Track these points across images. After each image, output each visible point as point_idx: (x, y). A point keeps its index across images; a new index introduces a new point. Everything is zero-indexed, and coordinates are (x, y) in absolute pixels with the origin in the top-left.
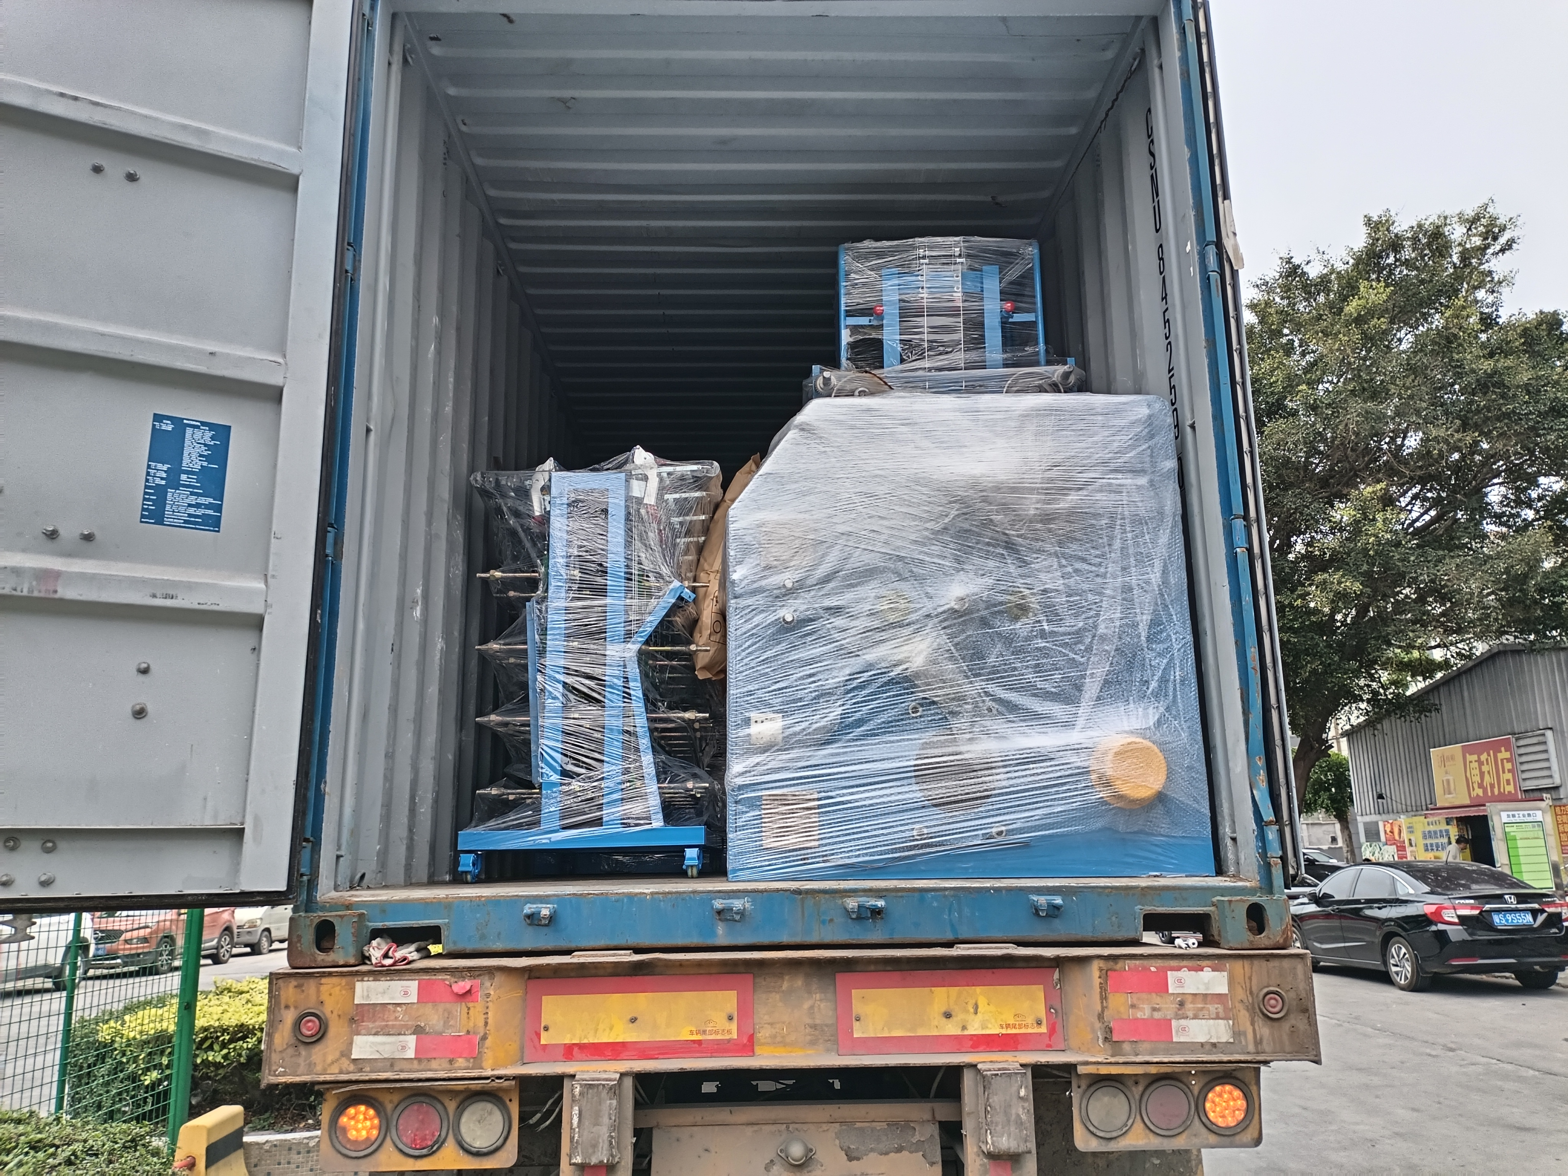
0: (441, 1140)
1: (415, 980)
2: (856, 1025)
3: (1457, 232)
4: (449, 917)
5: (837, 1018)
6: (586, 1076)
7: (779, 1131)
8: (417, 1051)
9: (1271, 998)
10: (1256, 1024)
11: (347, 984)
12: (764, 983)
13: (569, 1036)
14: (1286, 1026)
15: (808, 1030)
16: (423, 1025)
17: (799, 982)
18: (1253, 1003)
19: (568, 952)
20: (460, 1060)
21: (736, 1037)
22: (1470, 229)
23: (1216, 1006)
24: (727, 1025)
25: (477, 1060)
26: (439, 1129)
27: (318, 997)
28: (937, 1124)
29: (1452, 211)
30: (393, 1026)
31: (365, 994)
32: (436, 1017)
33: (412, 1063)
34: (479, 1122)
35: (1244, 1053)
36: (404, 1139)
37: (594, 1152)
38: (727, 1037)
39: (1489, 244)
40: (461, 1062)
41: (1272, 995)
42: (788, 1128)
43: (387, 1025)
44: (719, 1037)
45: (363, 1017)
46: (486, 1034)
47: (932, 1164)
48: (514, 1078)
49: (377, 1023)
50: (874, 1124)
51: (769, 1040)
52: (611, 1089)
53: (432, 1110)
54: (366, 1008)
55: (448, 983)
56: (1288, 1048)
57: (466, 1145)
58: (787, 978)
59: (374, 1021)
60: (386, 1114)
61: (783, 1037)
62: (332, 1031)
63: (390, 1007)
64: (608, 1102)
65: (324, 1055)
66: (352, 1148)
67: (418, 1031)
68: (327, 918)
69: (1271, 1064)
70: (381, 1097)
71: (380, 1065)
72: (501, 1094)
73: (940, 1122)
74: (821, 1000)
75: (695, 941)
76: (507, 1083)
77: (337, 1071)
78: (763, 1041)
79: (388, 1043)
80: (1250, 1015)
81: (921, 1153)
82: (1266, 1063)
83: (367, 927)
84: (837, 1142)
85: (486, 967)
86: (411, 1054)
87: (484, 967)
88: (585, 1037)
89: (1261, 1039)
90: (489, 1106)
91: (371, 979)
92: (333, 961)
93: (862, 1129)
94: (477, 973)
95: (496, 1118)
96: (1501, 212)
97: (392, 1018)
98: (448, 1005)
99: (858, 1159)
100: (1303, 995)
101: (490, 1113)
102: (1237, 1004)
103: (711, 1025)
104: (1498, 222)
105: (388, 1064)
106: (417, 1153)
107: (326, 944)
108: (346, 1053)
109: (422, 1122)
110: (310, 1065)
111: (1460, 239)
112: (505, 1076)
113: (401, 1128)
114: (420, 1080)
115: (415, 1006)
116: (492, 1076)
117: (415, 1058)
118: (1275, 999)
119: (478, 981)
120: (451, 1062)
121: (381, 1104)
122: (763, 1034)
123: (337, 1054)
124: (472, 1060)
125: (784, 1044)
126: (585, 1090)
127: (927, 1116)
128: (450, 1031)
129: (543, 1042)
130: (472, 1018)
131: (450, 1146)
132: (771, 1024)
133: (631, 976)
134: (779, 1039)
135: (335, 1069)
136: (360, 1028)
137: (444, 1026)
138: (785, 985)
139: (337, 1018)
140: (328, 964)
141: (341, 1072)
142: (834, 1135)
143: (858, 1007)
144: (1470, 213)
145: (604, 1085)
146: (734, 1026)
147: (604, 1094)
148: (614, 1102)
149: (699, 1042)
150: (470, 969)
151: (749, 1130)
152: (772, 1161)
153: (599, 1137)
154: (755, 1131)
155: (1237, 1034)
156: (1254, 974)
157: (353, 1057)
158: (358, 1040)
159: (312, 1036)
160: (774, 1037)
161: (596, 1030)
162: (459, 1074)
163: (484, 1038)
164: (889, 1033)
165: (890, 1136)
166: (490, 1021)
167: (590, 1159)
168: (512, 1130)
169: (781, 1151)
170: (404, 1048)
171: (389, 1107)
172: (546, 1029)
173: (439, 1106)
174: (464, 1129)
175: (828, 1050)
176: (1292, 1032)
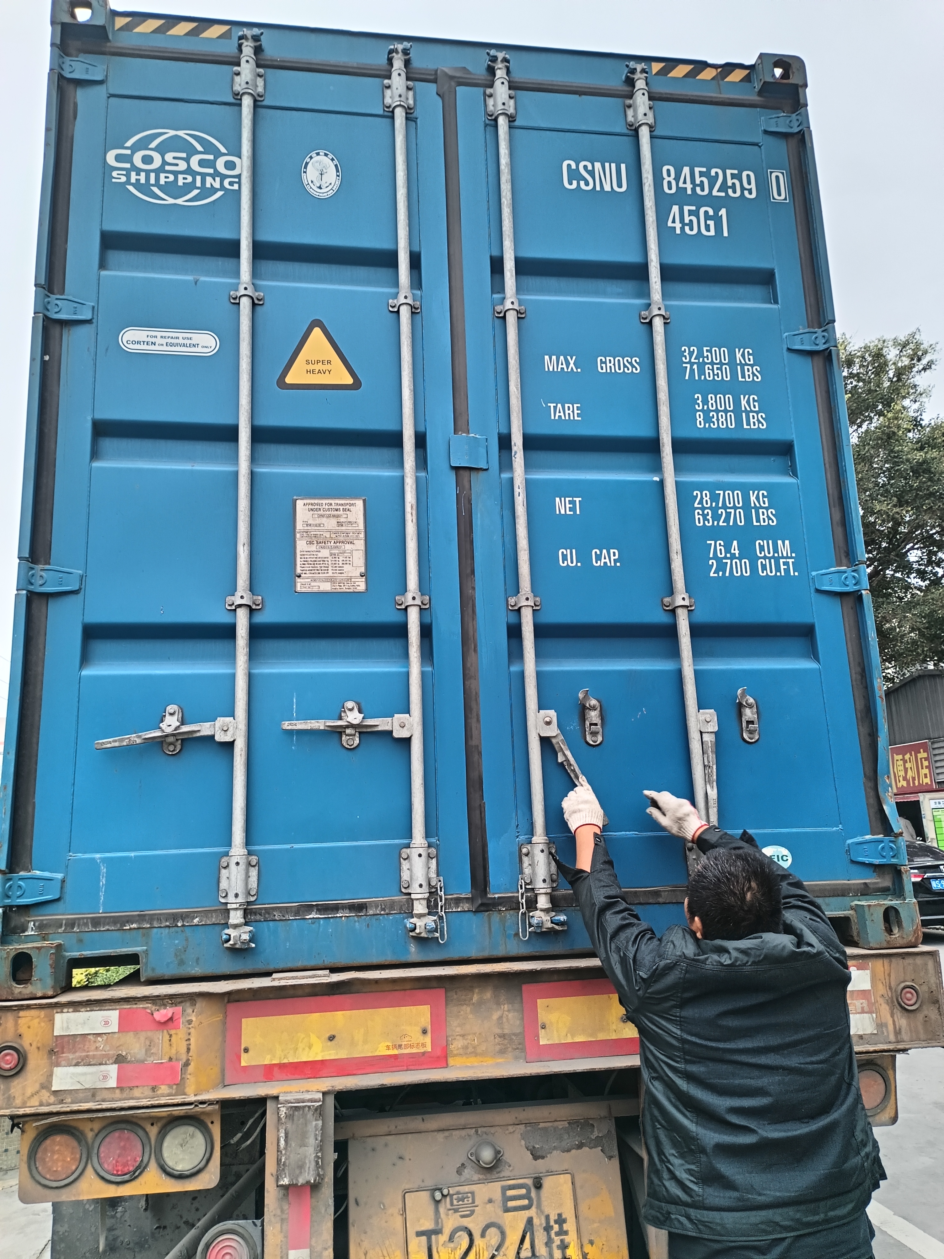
0: (144, 1165)
1: (116, 1009)
2: (542, 1032)
3: (892, 354)
4: (146, 944)
5: (524, 1028)
6: (289, 1098)
7: (469, 1136)
8: (119, 1079)
9: (908, 992)
10: (895, 1016)
11: (46, 1016)
12: (455, 997)
13: (268, 1057)
14: (920, 1016)
15: (498, 1040)
16: (124, 1053)
17: (488, 995)
18: (892, 997)
19: (268, 974)
20: (163, 1087)
21: (430, 1050)
22: (901, 351)
23: (861, 1001)
24: (421, 1039)
25: (180, 1087)
26: (140, 1153)
27: (16, 1030)
28: (613, 1120)
29: (889, 336)
30: (94, 1057)
31: (65, 1025)
32: (138, 1045)
33: (115, 1093)
34: (182, 1146)
35: (886, 1043)
36: (106, 1166)
37: (301, 1173)
38: (422, 1050)
39: (914, 364)
40: (164, 1089)
41: (908, 990)
42: (477, 1132)
43: (87, 1056)
44: (414, 1051)
45: (63, 1048)
46: (188, 1060)
47: (610, 1158)
48: (217, 1102)
49: (77, 1054)
50: (556, 1124)
51: (461, 1051)
52: (316, 1110)
53: (133, 1136)
54: (66, 1039)
55: (149, 1011)
56: (922, 1036)
57: (168, 1169)
58: (477, 990)
59: (75, 1052)
60: (87, 1143)
61: (474, 1048)
62: (32, 1063)
63: (91, 1037)
64: (314, 1123)
65: (24, 1088)
66: (52, 1178)
67: (119, 1060)
68: (24, 951)
69: (909, 1052)
70: (81, 1126)
71: (81, 1095)
72: (202, 1117)
73: (615, 1118)
74: (509, 1011)
75: (389, 958)
76: (211, 1108)
77: (37, 1104)
78: (455, 1052)
79: (90, 1074)
80: (890, 1009)
81: (600, 1148)
82: (904, 1050)
83: (64, 957)
84: (523, 1142)
85: (188, 994)
86: (112, 1083)
87: (185, 994)
88: (285, 1057)
89: (900, 1029)
90: (191, 1129)
91: (71, 1010)
92: (31, 993)
93: (545, 1129)
94: (179, 1000)
95: (199, 1141)
96: (925, 339)
97: (93, 1048)
98: (150, 1034)
99: (543, 1158)
100: (934, 988)
101: (192, 1136)
102: (879, 999)
103: (407, 1039)
104: (922, 347)
105: (90, 1094)
106: (119, 1179)
107: (21, 976)
108: (46, 1085)
109: (124, 1148)
110: (9, 1098)
111: (894, 359)
112: (209, 1101)
113: (102, 1155)
114: (122, 1109)
115: (116, 1036)
116: (195, 1101)
117: (117, 1088)
118: (912, 994)
119: (179, 1008)
120: (154, 1089)
121: (82, 1133)
122: (456, 1045)
123: (37, 1086)
124: (175, 1087)
125: (475, 1054)
126: (291, 1112)
127: (603, 1113)
128: (152, 1059)
129: (243, 1064)
130: (174, 1045)
131: (152, 1172)
132: (463, 1036)
133: (329, 995)
134: (470, 1050)
135: (35, 1102)
136: (60, 1060)
137: (146, 1054)
138: (475, 998)
139: (36, 1050)
140: (26, 997)
141: (41, 1105)
142: (520, 1136)
143: (543, 1015)
144: (902, 338)
145: (309, 1107)
146: (428, 1039)
147: (310, 1115)
148: (320, 1123)
149: (395, 1057)
150: (171, 997)
151: (440, 1136)
152: (463, 1164)
153: (305, 1157)
154: (446, 1137)
155: (880, 1026)
156: (892, 971)
157: (53, 1089)
158: (58, 1071)
159: (11, 1069)
160: (466, 1048)
161: (296, 1049)
162: (162, 1102)
163: (187, 1064)
164: (573, 1037)
165: (571, 1134)
166: (192, 1047)
167: (297, 1180)
168: (215, 1151)
169: (471, 1155)
170: (105, 1077)
171: (90, 1135)
172: (246, 1050)
173: (141, 1133)
174: (166, 1154)
175: (516, 1058)
176: (925, 1021)
